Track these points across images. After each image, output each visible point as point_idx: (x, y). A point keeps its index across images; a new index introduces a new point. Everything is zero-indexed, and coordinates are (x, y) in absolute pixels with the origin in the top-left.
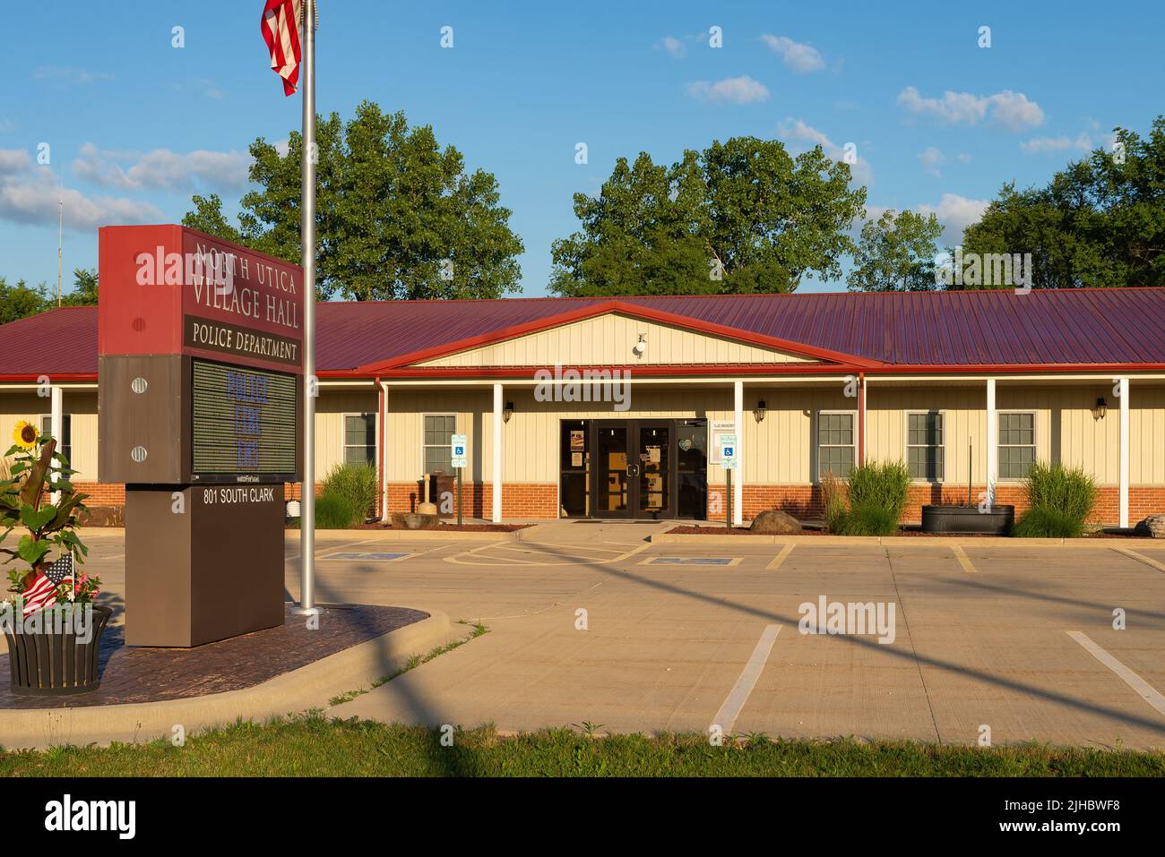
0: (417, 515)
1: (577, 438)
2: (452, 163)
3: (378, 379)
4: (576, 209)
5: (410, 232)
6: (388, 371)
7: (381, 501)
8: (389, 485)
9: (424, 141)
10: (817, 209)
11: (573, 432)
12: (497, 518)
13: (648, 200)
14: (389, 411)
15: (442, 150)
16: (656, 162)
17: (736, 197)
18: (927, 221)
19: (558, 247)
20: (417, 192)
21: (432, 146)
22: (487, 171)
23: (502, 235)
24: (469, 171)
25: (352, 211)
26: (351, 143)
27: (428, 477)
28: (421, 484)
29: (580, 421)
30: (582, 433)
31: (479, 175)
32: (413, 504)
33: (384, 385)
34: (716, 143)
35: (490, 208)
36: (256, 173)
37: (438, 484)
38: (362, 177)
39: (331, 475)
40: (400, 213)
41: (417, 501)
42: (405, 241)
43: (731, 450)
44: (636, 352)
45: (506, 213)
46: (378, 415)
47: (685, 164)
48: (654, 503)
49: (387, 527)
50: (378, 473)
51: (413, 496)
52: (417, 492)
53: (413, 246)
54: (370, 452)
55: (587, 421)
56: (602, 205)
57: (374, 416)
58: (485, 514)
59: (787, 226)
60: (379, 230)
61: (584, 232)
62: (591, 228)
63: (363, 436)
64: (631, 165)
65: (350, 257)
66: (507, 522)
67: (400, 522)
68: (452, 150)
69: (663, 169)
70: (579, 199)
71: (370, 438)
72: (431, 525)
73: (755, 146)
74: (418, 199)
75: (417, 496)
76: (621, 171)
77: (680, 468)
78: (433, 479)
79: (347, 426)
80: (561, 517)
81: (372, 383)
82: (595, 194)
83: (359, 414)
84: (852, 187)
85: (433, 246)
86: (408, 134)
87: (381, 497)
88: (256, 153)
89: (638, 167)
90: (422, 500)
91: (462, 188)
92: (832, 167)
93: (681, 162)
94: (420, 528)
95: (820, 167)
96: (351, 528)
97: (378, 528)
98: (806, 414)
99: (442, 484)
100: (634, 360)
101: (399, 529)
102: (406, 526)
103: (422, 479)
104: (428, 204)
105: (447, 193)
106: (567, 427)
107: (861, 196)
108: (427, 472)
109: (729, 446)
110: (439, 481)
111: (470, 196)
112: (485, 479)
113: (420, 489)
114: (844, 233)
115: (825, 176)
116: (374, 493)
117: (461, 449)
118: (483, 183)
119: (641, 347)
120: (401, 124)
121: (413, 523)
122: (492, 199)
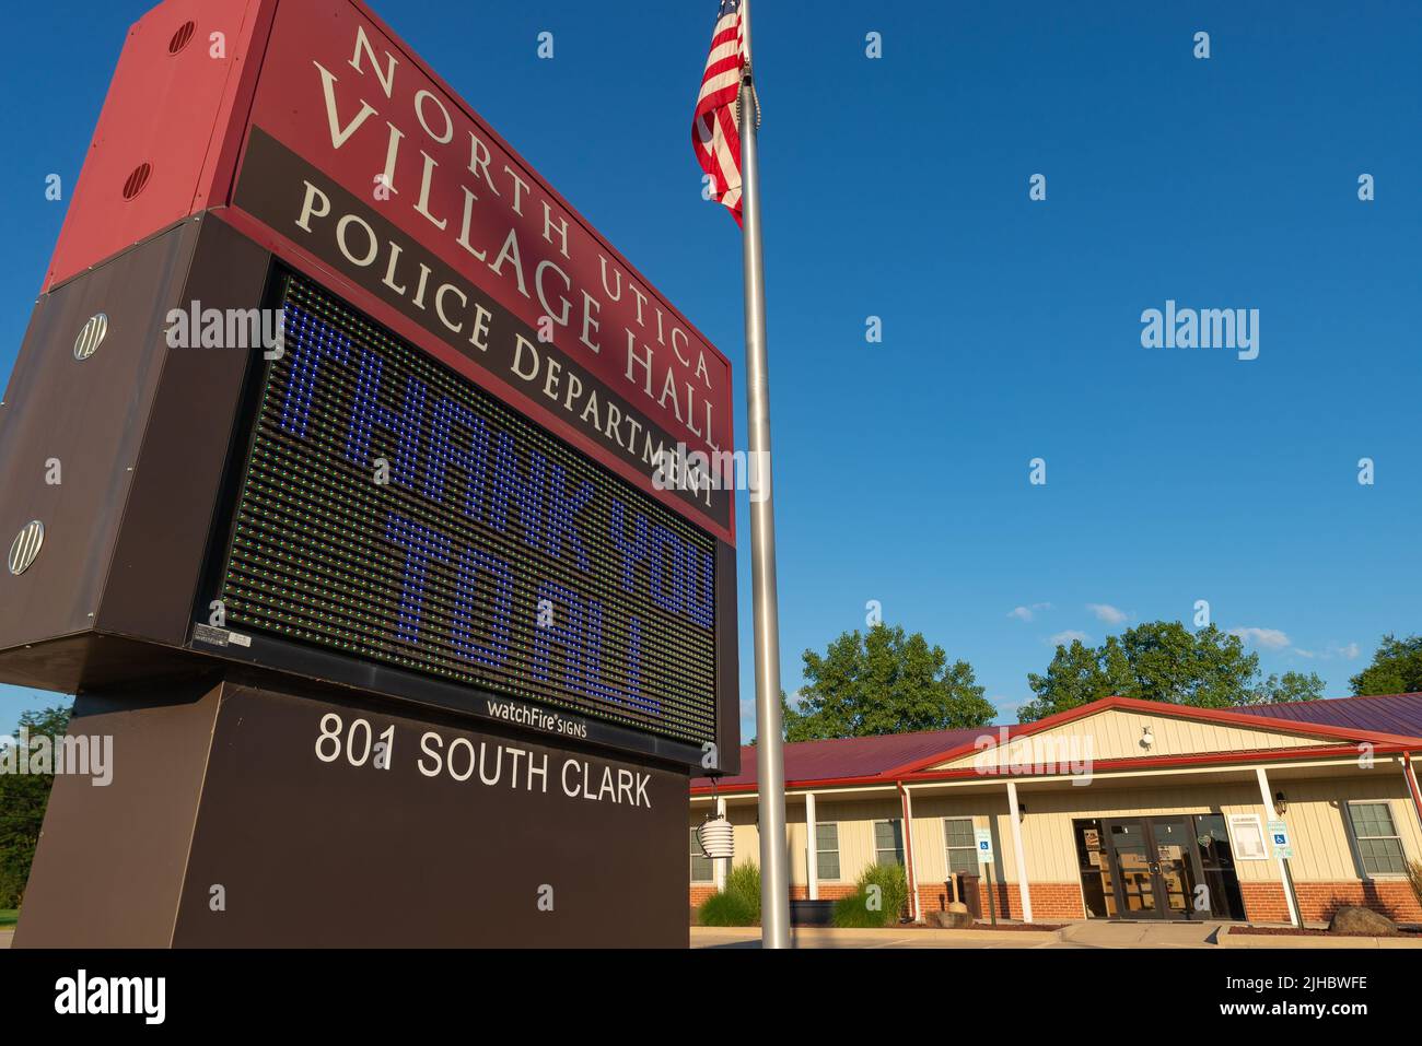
0: (950, 914)
1: (1091, 836)
2: (939, 658)
3: (899, 783)
4: (1031, 685)
5: (914, 705)
6: (907, 775)
7: (913, 900)
8: (919, 886)
9: (918, 644)
10: (1220, 670)
11: (1086, 832)
12: (1028, 918)
13: (1083, 675)
14: (913, 817)
15: (930, 649)
16: (1086, 645)
17: (1155, 665)
18: (1309, 678)
19: (1022, 712)
20: (916, 676)
21: (923, 647)
22: (964, 661)
23: (981, 704)
24: (951, 663)
25: (873, 692)
26: (869, 648)
27: (954, 876)
28: (949, 885)
29: (1092, 819)
30: (1095, 832)
31: (959, 665)
32: (943, 905)
33: (906, 788)
34: (1129, 630)
35: (969, 687)
36: (808, 673)
37: (964, 886)
38: (877, 667)
39: (864, 874)
40: (907, 691)
41: (946, 900)
42: (911, 713)
43: (1282, 837)
44: (1143, 744)
45: (981, 690)
46: (903, 821)
47: (1107, 647)
48: (1177, 903)
49: (920, 926)
50: (907, 872)
51: (942, 898)
52: (945, 893)
53: (917, 714)
54: (899, 854)
55: (1098, 820)
56: (1049, 681)
57: (900, 821)
58: (1013, 914)
59: (1198, 685)
60: (892, 704)
61: (1039, 700)
62: (1045, 698)
63: (892, 840)
64: (1068, 649)
65: (874, 724)
66: (1039, 922)
67: (934, 921)
68: (937, 648)
69: (1093, 651)
70: (1032, 677)
71: (899, 844)
72: (965, 924)
73: (1162, 627)
74: (918, 682)
75: (946, 897)
76: (1060, 654)
77: (1204, 865)
78: (960, 879)
79: (877, 832)
80: (1089, 918)
81: (895, 787)
82: (1043, 674)
83: (887, 821)
84: (1246, 653)
85: (931, 713)
86: (906, 640)
87: (913, 895)
88: (806, 660)
89: (1073, 650)
90: (951, 899)
91: (947, 674)
92: (1225, 639)
93: (1105, 645)
94: (956, 926)
95: (1216, 640)
96: (886, 927)
97: (912, 927)
98: (1332, 805)
99: (967, 884)
100: (1141, 753)
101: (934, 928)
102: (940, 925)
103: (948, 880)
104: (925, 685)
105: (937, 679)
106: (1080, 827)
107: (1254, 660)
108: (952, 871)
109: (1280, 833)
110: (965, 882)
111: (954, 681)
112: (1009, 879)
113: (948, 889)
114: (1246, 687)
115: (1221, 645)
116: (906, 892)
117: (986, 843)
118: (962, 669)
119: (1148, 739)
120: (900, 634)
121: (947, 922)
122: (970, 680)
